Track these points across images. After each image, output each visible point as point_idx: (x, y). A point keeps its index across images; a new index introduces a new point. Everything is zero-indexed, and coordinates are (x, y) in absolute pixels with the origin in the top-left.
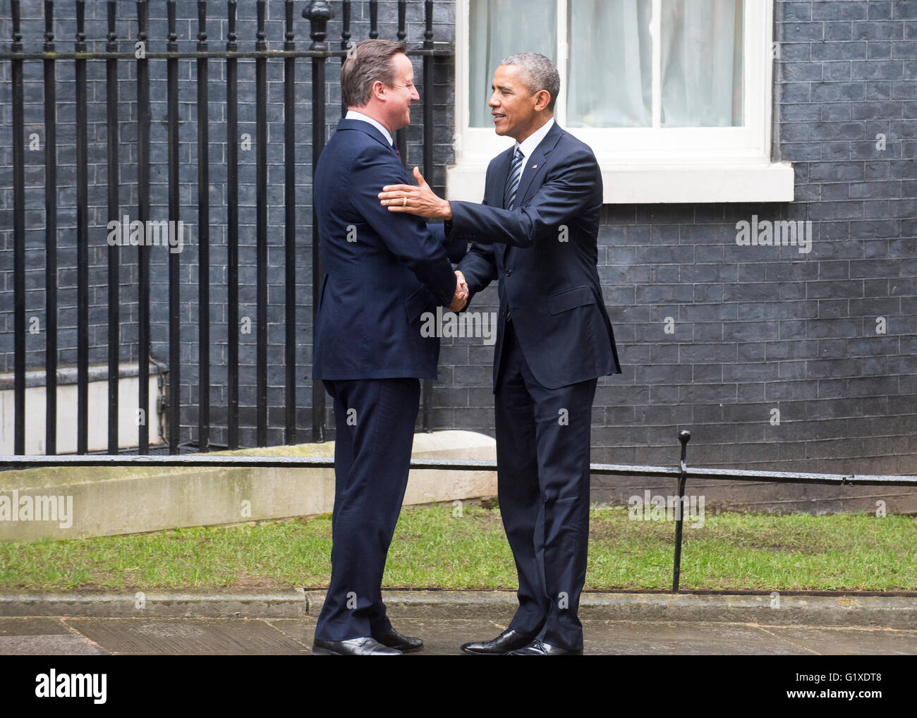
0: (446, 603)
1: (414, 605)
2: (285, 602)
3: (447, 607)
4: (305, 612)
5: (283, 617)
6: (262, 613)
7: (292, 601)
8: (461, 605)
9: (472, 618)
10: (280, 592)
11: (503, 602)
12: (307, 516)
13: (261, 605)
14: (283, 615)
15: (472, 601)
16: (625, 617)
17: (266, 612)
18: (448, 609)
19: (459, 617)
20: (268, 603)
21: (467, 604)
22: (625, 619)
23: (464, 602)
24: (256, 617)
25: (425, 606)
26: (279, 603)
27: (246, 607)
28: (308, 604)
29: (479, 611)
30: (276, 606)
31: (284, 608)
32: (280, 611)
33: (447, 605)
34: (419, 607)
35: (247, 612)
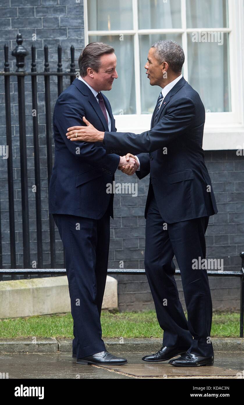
0: (128, 344)
1: (113, 345)
2: (47, 344)
3: (129, 346)
4: (57, 349)
5: (46, 352)
6: (35, 350)
7: (50, 344)
8: (136, 344)
9: (142, 351)
10: (43, 339)
11: (157, 342)
12: (26, 317)
13: (35, 346)
14: (46, 351)
15: (142, 342)
16: (220, 349)
17: (38, 350)
18: (130, 347)
19: (136, 351)
20: (38, 344)
21: (139, 344)
22: (220, 350)
23: (138, 343)
24: (32, 352)
25: (118, 345)
26: (44, 345)
27: (27, 347)
28: (58, 345)
29: (146, 347)
30: (42, 346)
31: (46, 347)
32: (45, 349)
33: (129, 344)
34: (115, 346)
35: (28, 350)
